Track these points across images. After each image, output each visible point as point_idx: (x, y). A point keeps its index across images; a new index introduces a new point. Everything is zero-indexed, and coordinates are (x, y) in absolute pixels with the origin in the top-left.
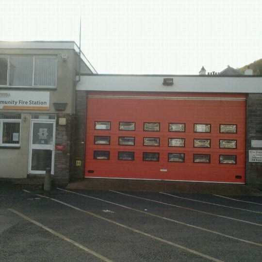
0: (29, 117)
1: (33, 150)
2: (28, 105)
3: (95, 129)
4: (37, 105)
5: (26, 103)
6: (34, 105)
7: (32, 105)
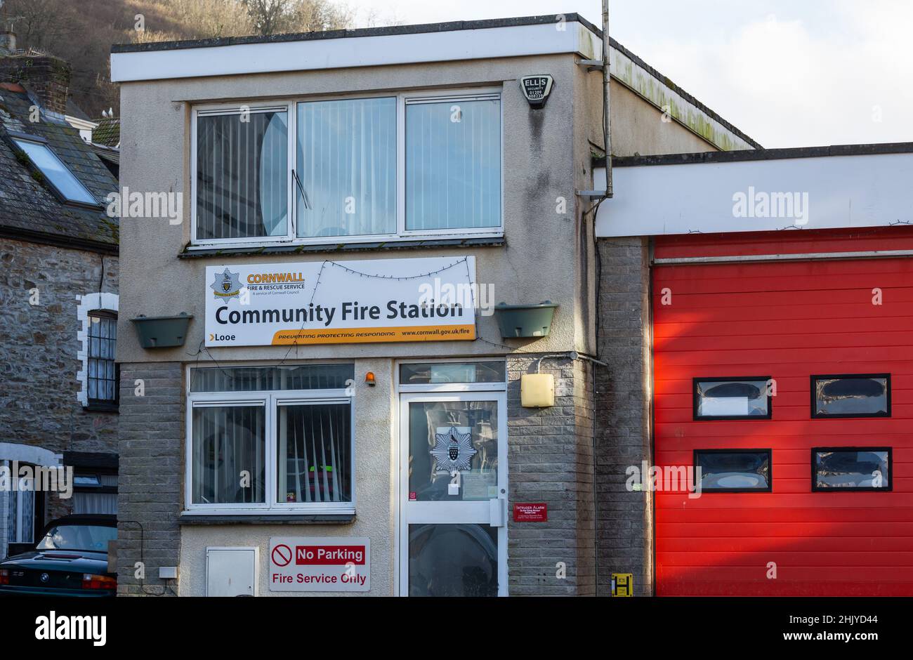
0: (388, 377)
1: (412, 527)
2: (383, 322)
3: (698, 418)
4: (420, 322)
5: (374, 312)
6: (409, 323)
7: (399, 322)
